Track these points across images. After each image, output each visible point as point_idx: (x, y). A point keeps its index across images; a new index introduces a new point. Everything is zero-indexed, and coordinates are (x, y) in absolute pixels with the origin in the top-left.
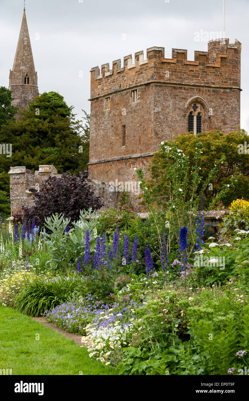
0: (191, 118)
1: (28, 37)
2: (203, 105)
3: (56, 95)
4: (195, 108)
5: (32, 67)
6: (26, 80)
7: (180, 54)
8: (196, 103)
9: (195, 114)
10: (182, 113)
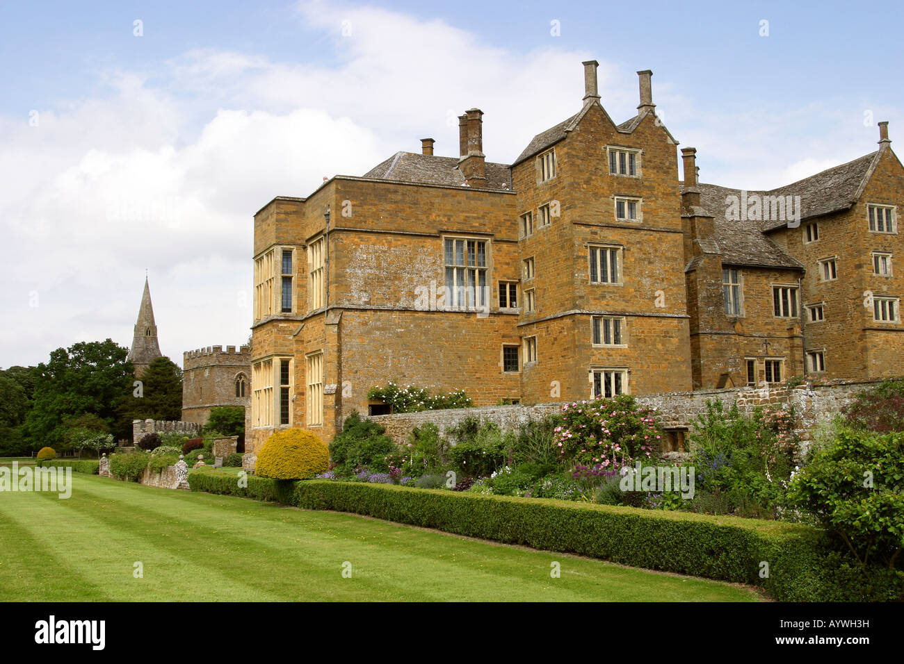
0: (238, 383)
1: (150, 298)
2: (245, 376)
3: (167, 358)
4: (241, 378)
5: (153, 322)
6: (148, 332)
7: (231, 349)
8: (240, 376)
9: (241, 381)
10: (233, 381)
